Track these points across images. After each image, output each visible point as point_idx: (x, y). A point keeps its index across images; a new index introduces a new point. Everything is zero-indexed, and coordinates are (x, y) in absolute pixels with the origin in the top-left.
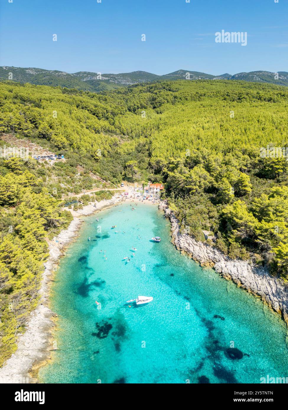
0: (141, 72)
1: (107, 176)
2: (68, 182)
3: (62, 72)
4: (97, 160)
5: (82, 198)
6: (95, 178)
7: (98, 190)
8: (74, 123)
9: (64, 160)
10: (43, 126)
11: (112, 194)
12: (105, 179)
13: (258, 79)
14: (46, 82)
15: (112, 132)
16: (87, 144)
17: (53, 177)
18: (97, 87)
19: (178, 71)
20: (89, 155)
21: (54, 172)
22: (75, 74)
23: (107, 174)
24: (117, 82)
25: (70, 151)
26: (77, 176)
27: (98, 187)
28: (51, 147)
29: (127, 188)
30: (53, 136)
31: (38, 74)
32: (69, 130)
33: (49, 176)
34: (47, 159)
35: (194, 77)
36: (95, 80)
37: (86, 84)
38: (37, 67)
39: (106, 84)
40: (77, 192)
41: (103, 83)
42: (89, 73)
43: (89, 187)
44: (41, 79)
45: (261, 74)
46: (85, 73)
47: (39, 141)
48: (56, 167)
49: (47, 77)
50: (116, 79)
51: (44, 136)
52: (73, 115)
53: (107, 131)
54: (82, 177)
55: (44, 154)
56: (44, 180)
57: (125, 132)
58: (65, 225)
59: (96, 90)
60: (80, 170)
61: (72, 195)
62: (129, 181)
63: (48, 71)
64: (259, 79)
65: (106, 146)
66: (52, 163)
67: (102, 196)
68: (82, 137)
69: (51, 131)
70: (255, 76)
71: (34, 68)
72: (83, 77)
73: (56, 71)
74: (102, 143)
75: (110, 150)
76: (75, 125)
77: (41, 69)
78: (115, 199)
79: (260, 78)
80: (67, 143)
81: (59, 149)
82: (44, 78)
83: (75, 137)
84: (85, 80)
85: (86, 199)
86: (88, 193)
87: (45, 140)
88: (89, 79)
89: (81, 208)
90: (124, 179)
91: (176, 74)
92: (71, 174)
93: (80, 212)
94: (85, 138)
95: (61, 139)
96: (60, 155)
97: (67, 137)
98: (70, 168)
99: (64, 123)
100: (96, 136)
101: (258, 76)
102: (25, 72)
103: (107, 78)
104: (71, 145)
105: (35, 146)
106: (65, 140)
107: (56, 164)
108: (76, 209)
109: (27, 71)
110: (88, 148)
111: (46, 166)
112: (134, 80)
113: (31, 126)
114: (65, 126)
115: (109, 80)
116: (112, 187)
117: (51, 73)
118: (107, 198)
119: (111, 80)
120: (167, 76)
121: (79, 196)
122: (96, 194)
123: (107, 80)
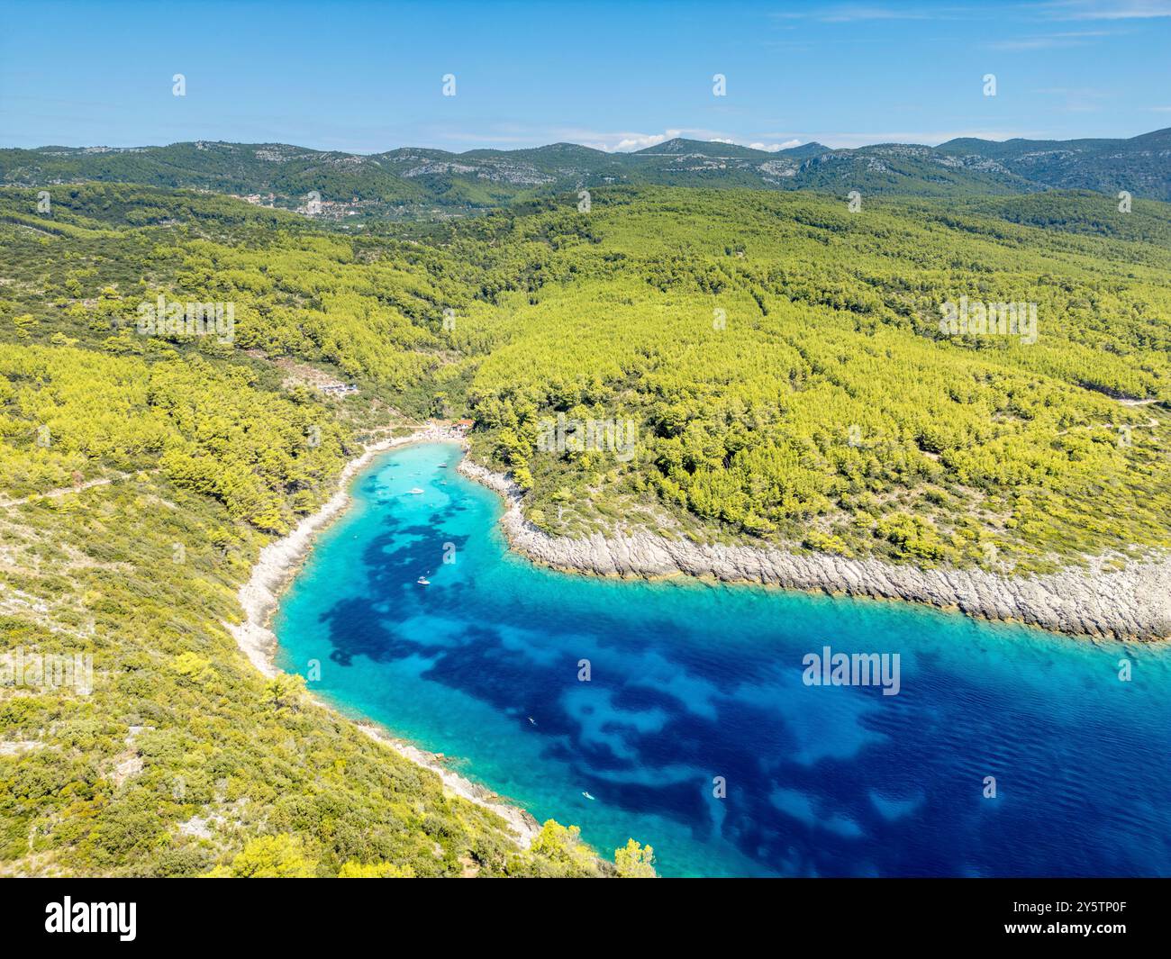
0: (566, 146)
1: (409, 412)
2: (361, 417)
3: (350, 156)
4: (400, 392)
5: (377, 434)
6: (394, 413)
7: (395, 427)
8: (370, 336)
9: (356, 391)
10: (329, 346)
11: (412, 431)
12: (407, 415)
13: (881, 168)
14: (309, 183)
15: (433, 346)
16: (388, 370)
17: (344, 411)
18: (444, 195)
19: (668, 143)
20: (390, 385)
21: (344, 406)
22: (386, 154)
23: (409, 409)
24: (498, 179)
25: (364, 380)
26: (372, 411)
27: (396, 423)
28: (340, 375)
29: (433, 426)
30: (343, 360)
31: (288, 163)
32: (364, 350)
33: (339, 410)
34: (336, 391)
35: (707, 163)
36: (438, 174)
37: (415, 184)
38: (284, 142)
39: (468, 186)
40: (370, 428)
41: (459, 182)
42: (424, 153)
43: (386, 424)
44: (295, 177)
45: (891, 152)
46: (413, 151)
47: (324, 366)
48: (347, 401)
49: (312, 171)
50: (495, 170)
51: (329, 360)
52: (371, 321)
53: (425, 345)
54: (377, 413)
55: (331, 385)
56: (334, 415)
57: (456, 345)
58: (358, 456)
59: (439, 201)
60: (376, 404)
61: (364, 431)
62: (438, 418)
63: (313, 151)
64: (884, 168)
65: (417, 372)
66: (342, 395)
67: (400, 432)
68: (382, 358)
69: (339, 352)
70: (873, 159)
71: (278, 145)
72: (406, 166)
73: (336, 155)
74: (412, 367)
75: (423, 376)
76: (374, 340)
77: (296, 148)
78: (414, 437)
79: (885, 164)
80: (360, 369)
81: (351, 377)
82: (303, 174)
83: (372, 359)
84: (411, 175)
85: (381, 436)
86: (384, 430)
87: (331, 365)
88: (421, 172)
89: (374, 443)
90: (431, 415)
91: (664, 151)
92: (365, 408)
93: (373, 447)
94: (387, 360)
95: (352, 364)
96: (351, 385)
97: (360, 360)
98: (364, 402)
99: (357, 337)
100: (403, 356)
101: (879, 158)
102: (255, 155)
103: (471, 169)
104: (365, 371)
105: (319, 374)
106: (358, 365)
107: (346, 397)
108: (369, 444)
109: (259, 152)
110: (389, 375)
111: (335, 399)
112: (546, 170)
113: (310, 343)
114: (359, 343)
115: (476, 173)
116: (414, 424)
117: (323, 159)
118: (405, 435)
119: (483, 172)
120: (637, 158)
121: (374, 432)
122: (393, 430)
123: (471, 173)
